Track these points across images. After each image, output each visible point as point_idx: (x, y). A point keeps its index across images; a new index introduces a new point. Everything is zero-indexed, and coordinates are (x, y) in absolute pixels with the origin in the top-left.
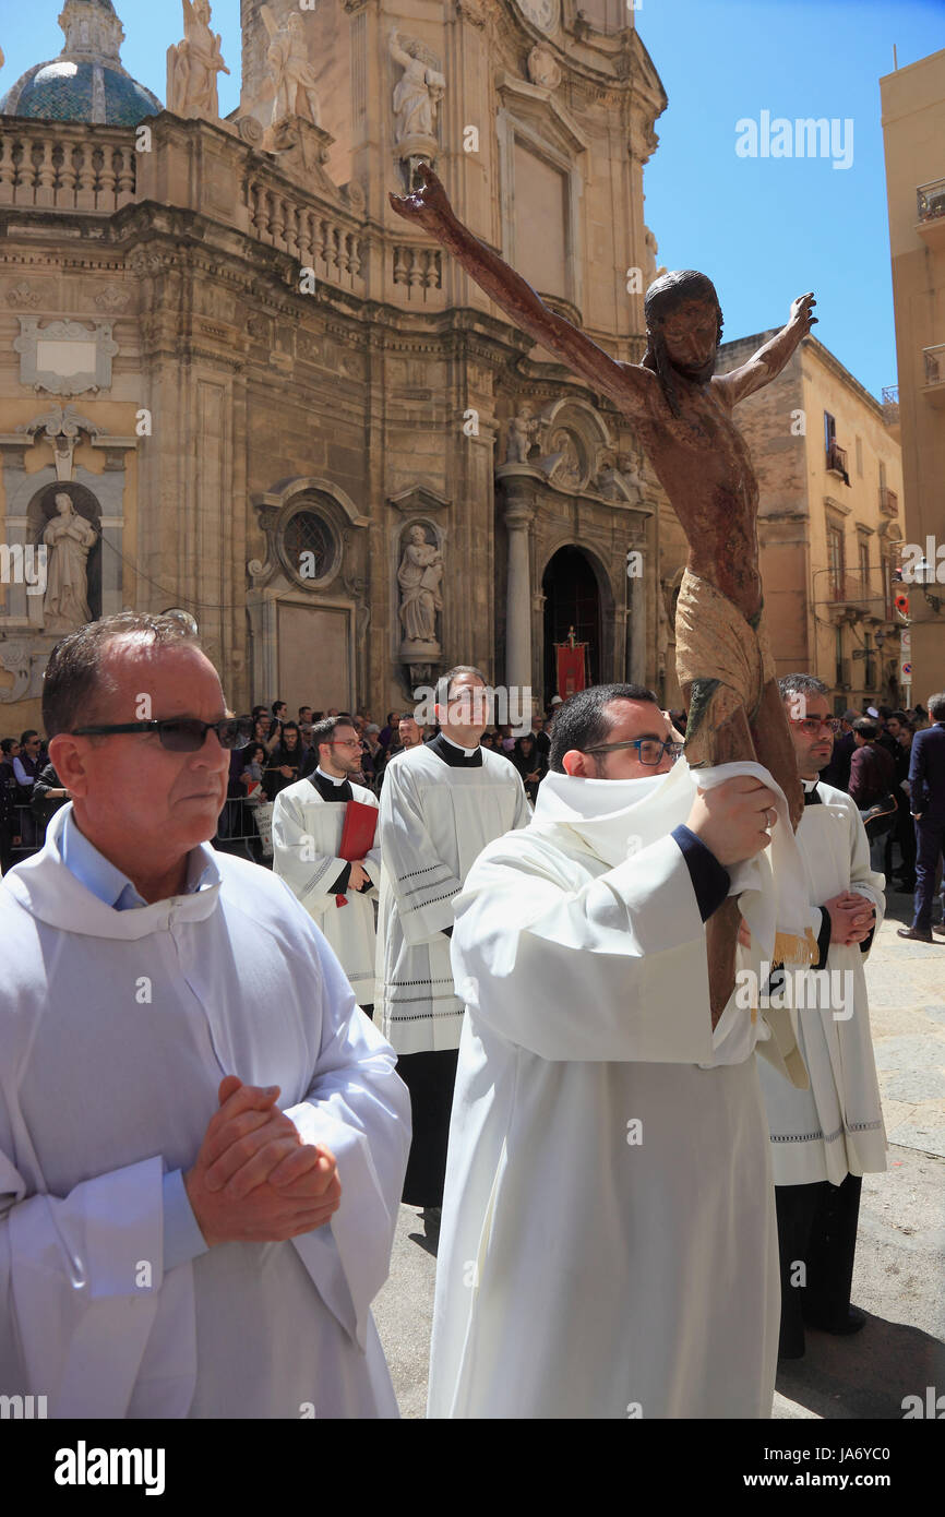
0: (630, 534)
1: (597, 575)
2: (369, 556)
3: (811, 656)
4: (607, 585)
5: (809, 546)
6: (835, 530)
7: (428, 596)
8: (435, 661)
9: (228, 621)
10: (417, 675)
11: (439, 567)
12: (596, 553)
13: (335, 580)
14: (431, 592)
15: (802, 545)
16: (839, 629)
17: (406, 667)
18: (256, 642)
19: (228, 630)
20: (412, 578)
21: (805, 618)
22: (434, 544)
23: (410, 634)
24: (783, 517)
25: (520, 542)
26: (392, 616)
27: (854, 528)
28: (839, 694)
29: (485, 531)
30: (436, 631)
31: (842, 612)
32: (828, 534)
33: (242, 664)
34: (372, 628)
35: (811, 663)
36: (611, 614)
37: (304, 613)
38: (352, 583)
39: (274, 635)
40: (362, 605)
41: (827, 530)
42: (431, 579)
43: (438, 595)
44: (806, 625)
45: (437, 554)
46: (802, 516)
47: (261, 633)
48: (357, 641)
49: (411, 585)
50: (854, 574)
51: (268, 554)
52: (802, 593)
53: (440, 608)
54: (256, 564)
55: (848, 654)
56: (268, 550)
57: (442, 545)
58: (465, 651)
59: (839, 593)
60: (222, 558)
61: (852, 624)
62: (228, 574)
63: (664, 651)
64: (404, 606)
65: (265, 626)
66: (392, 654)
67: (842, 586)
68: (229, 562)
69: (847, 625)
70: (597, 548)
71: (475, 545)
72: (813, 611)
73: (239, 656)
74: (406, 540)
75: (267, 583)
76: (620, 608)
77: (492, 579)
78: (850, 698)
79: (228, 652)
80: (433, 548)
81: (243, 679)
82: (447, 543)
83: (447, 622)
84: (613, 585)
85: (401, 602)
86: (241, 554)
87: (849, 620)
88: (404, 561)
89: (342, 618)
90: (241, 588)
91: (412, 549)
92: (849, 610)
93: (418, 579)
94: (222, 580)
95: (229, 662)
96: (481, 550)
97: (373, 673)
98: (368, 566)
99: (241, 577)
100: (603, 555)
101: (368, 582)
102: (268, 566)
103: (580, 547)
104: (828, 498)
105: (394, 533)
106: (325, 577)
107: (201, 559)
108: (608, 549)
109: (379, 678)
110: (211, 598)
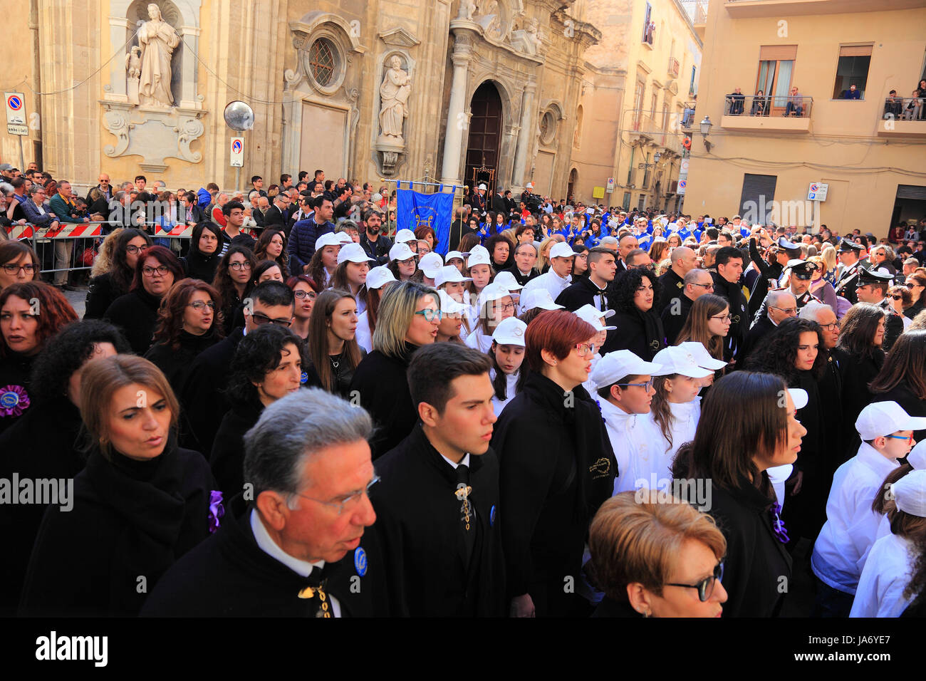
0: (527, 76)
1: (503, 101)
2: (362, 74)
3: (615, 165)
4: (508, 109)
5: (625, 92)
6: (641, 83)
7: (400, 106)
8: (401, 151)
9: (271, 113)
10: (388, 159)
11: (408, 87)
12: (505, 86)
13: (339, 89)
14: (403, 104)
15: (620, 90)
16: (634, 148)
17: (381, 153)
18: (287, 127)
19: (271, 119)
20: (389, 92)
21: (615, 139)
22: (406, 70)
23: (385, 130)
24: (611, 71)
25: (460, 74)
26: (374, 117)
27: (651, 83)
28: (627, 190)
29: (440, 65)
30: (403, 130)
31: (638, 138)
32: (636, 85)
33: (278, 143)
34: (360, 124)
35: (615, 169)
36: (509, 129)
37: (318, 110)
38: (349, 91)
39: (299, 125)
40: (355, 108)
41: (636, 83)
42: (403, 94)
43: (406, 106)
44: (615, 144)
45: (409, 78)
46: (623, 72)
47: (290, 122)
48: (351, 133)
49: (389, 97)
50: (647, 113)
51: (298, 66)
52: (616, 123)
53: (406, 115)
54: (290, 73)
55: (636, 165)
56: (298, 62)
57: (411, 71)
58: (420, 146)
59: (637, 125)
60: (269, 66)
61: (642, 145)
62: (272, 79)
63: (536, 155)
64: (382, 111)
65: (294, 117)
66: (372, 143)
67: (639, 121)
68: (273, 70)
69: (639, 146)
70: (506, 84)
71: (432, 74)
72: (621, 135)
73: (277, 137)
74: (387, 66)
75: (297, 87)
76: (515, 125)
77: (441, 98)
78: (633, 193)
79: (270, 134)
80: (406, 73)
81: (278, 153)
82: (415, 70)
83: (409, 124)
84: (513, 109)
85: (381, 108)
86: (281, 66)
87: (641, 143)
88: (385, 80)
89: (342, 115)
90: (280, 89)
91: (391, 72)
92: (642, 137)
93: (394, 94)
94: (268, 82)
95: (271, 141)
96: (436, 78)
97: (358, 155)
98: (361, 80)
99: (281, 82)
100: (509, 88)
101: (360, 92)
102: (298, 74)
103: (495, 81)
104: (640, 61)
105: (380, 59)
106: (334, 86)
107: (255, 66)
108: (512, 84)
109: (361, 159)
110: (261, 95)
